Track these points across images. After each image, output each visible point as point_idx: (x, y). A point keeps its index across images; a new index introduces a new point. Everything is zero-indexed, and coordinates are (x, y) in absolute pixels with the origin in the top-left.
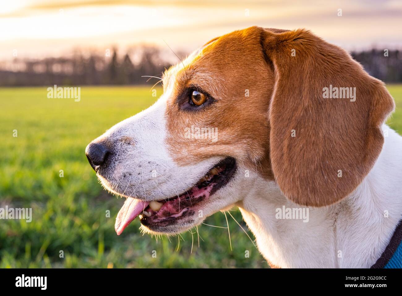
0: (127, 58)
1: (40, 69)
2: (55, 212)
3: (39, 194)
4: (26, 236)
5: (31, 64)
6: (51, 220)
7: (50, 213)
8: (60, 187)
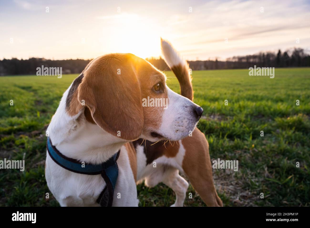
0: (286, 54)
1: (244, 61)
2: (236, 121)
3: (231, 113)
4: (222, 129)
5: (240, 59)
6: (234, 124)
7: (234, 121)
8: (241, 111)
